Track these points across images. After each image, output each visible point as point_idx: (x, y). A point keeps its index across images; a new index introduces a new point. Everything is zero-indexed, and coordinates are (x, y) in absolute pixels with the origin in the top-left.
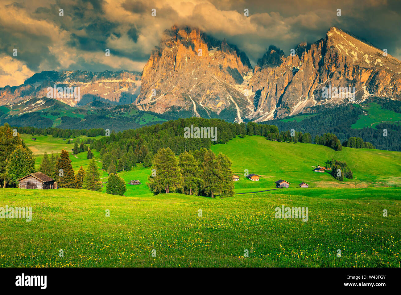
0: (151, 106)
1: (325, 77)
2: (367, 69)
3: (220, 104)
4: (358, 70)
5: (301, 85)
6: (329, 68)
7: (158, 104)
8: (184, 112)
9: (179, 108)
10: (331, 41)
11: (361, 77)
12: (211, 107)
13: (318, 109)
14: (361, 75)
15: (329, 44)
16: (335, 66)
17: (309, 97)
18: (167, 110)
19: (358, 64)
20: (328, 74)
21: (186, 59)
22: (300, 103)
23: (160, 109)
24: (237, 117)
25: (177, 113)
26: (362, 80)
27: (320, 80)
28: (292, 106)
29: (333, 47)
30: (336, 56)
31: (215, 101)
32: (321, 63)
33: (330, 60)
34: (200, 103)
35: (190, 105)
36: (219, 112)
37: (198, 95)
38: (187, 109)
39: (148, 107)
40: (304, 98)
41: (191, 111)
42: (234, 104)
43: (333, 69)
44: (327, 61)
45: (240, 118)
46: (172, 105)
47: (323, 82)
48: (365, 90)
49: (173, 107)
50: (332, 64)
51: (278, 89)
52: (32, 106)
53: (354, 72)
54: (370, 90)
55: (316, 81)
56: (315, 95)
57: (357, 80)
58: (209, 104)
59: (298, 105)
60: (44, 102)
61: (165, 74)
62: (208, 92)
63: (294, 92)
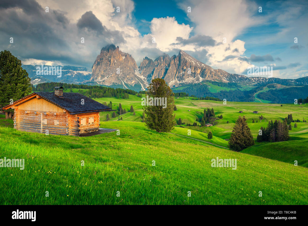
0: (103, 82)
1: (182, 71)
2: (200, 68)
3: (133, 82)
4: (196, 68)
5: (171, 74)
6: (183, 67)
7: (106, 81)
8: (119, 85)
9: (116, 83)
10: (183, 56)
11: (197, 71)
12: (130, 83)
13: (182, 84)
14: (197, 70)
15: (182, 57)
16: (186, 67)
17: (175, 80)
18: (111, 84)
19: (196, 66)
20: (183, 70)
21: (116, 61)
22: (171, 82)
23: (107, 84)
24: (142, 88)
25: (116, 85)
26: (198, 73)
27: (179, 72)
28: (168, 83)
29: (184, 58)
30: (186, 62)
31: (131, 80)
32: (179, 65)
33: (184, 64)
34: (125, 81)
35: (121, 82)
36: (133, 85)
37: (123, 77)
38: (120, 84)
39: (102, 83)
40: (173, 80)
41: (122, 85)
42: (139, 82)
43: (185, 68)
44: (182, 64)
45: (143, 88)
46: (113, 82)
47: (180, 73)
48: (199, 77)
49: (113, 83)
50: (184, 66)
51: (160, 76)
52: (33, 82)
53: (194, 69)
54: (202, 77)
55: (177, 72)
56: (177, 78)
57: (196, 73)
58: (129, 82)
59: (171, 83)
60: (40, 80)
61: (105, 68)
62: (128, 76)
63: (169, 77)
